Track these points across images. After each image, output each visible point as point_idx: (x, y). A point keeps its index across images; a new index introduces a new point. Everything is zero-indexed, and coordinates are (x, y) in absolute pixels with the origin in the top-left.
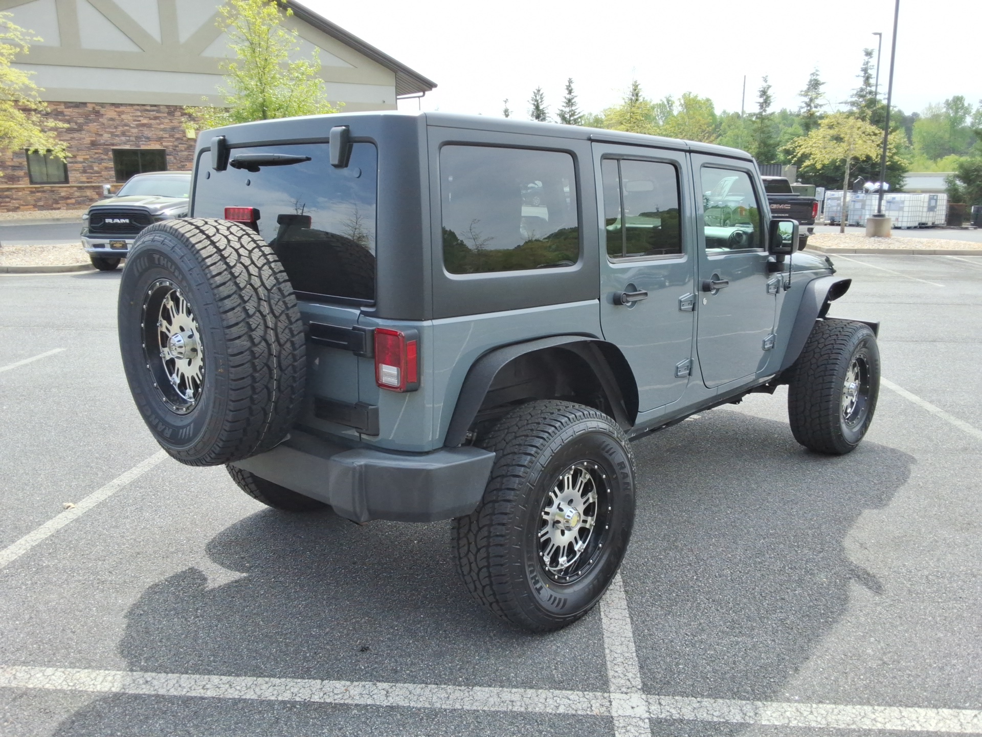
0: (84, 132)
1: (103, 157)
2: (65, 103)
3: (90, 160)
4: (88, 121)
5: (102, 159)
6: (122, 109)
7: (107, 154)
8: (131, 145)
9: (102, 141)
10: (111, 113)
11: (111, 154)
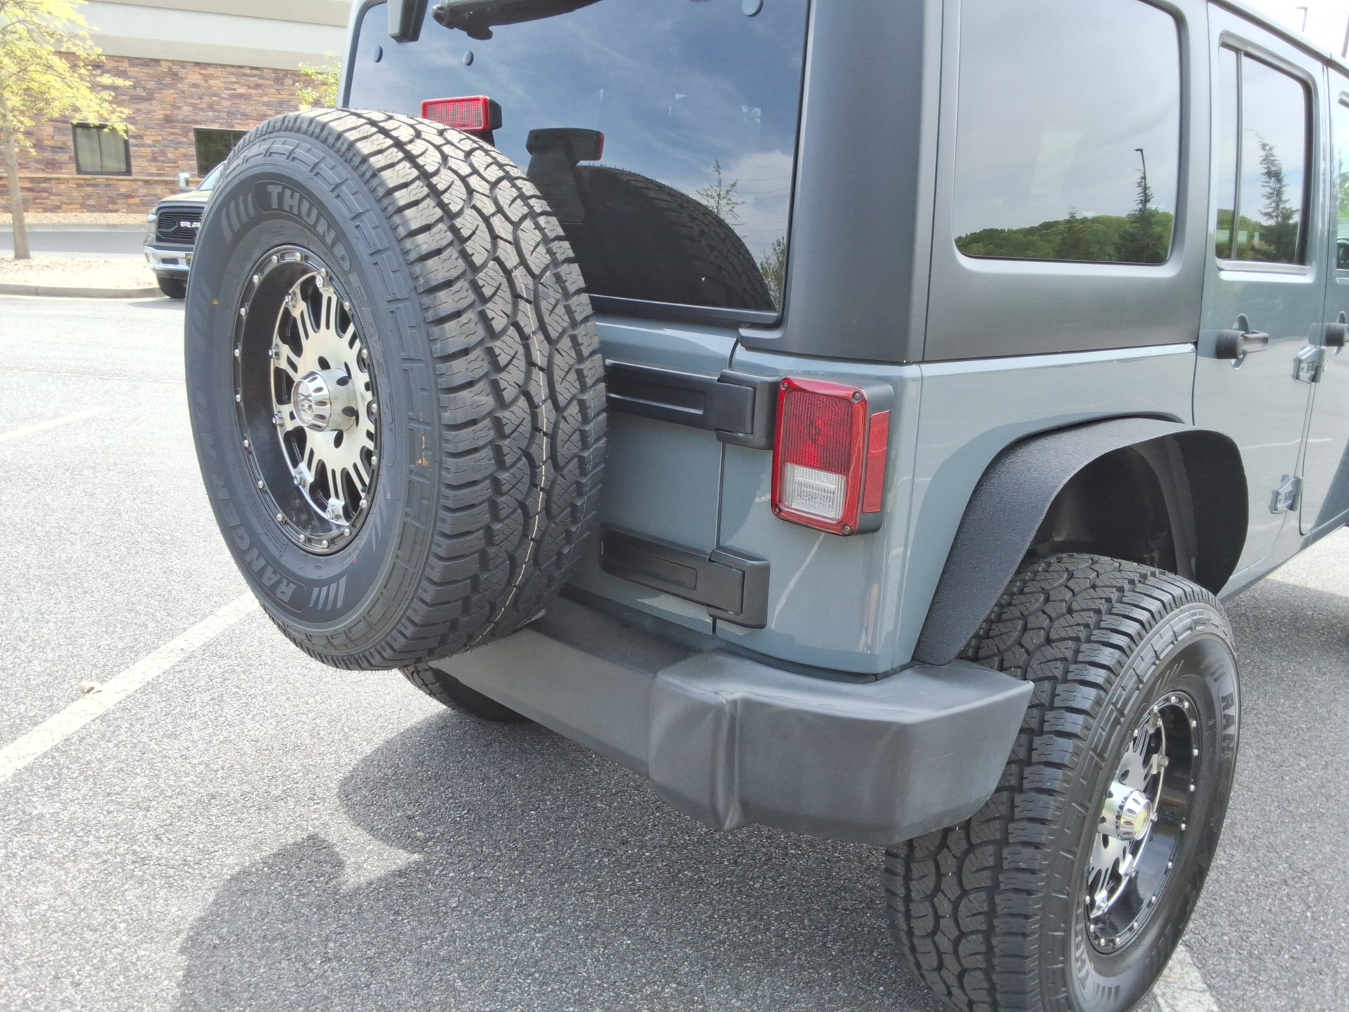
0: (154, 102)
1: (181, 139)
2: (130, 59)
3: (163, 143)
4: (161, 86)
5: (180, 143)
6: (210, 71)
7: (186, 136)
8: (221, 124)
9: (180, 117)
10: (194, 77)
11: (192, 135)
